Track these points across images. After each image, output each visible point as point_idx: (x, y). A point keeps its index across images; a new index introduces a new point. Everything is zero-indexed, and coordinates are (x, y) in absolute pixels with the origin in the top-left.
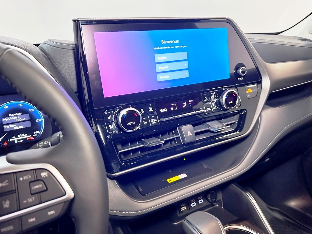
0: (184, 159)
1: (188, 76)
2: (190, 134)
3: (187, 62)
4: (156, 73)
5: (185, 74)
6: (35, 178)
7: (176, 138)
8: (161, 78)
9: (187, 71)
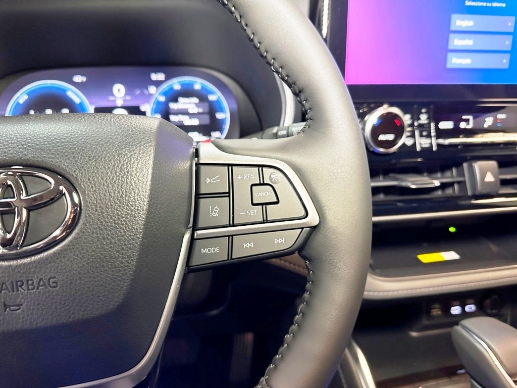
0: (452, 229)
1: (507, 66)
2: (490, 178)
3: (511, 37)
4: (446, 50)
5: (503, 62)
6: (260, 180)
7: (459, 183)
8: (456, 61)
9: (508, 56)
